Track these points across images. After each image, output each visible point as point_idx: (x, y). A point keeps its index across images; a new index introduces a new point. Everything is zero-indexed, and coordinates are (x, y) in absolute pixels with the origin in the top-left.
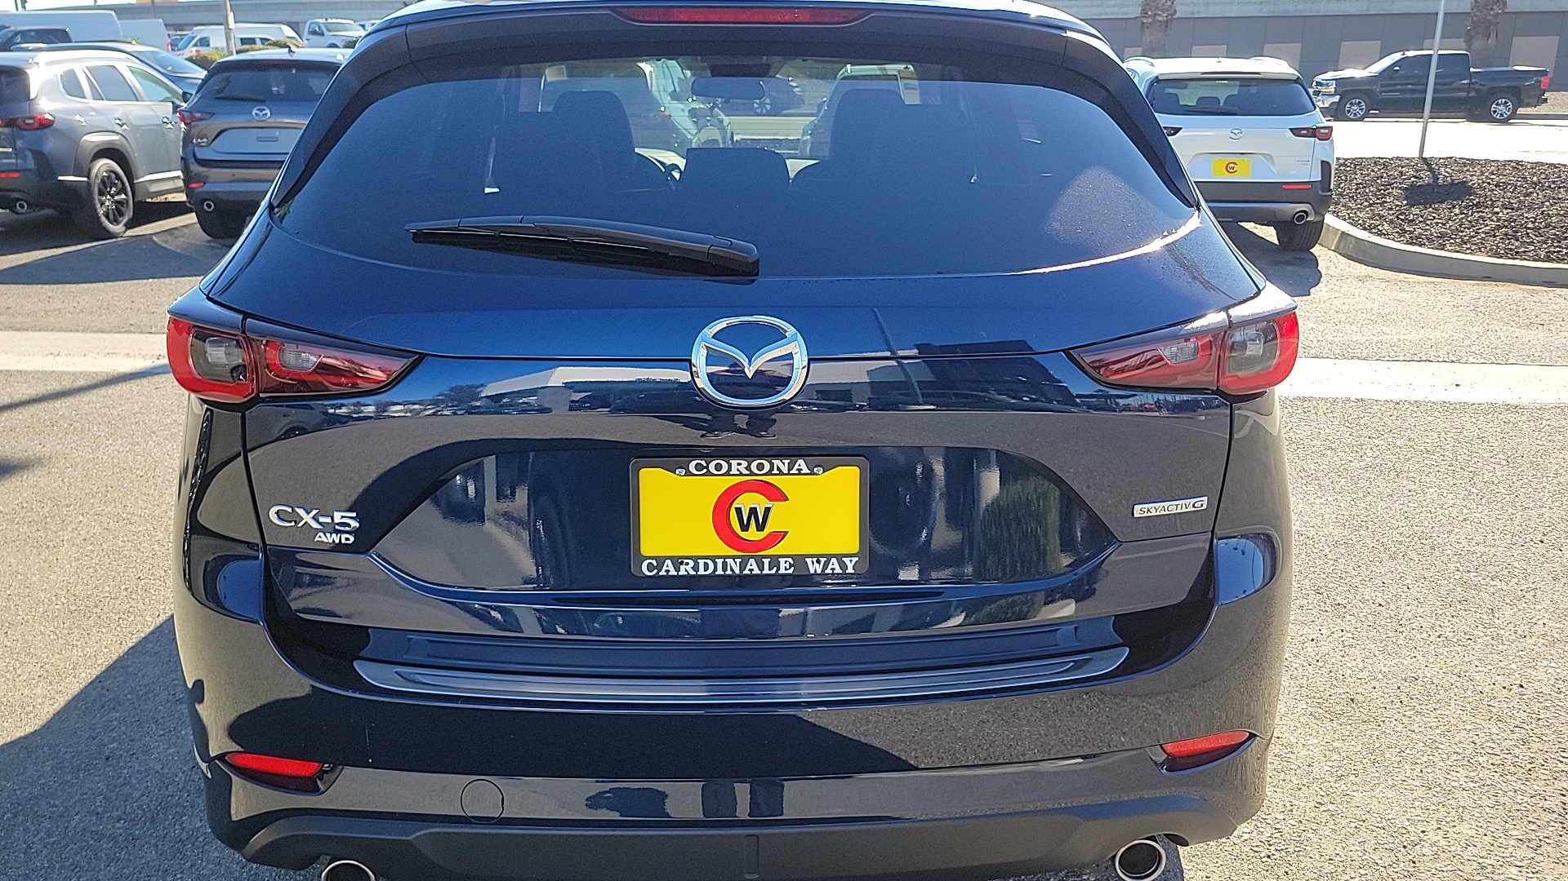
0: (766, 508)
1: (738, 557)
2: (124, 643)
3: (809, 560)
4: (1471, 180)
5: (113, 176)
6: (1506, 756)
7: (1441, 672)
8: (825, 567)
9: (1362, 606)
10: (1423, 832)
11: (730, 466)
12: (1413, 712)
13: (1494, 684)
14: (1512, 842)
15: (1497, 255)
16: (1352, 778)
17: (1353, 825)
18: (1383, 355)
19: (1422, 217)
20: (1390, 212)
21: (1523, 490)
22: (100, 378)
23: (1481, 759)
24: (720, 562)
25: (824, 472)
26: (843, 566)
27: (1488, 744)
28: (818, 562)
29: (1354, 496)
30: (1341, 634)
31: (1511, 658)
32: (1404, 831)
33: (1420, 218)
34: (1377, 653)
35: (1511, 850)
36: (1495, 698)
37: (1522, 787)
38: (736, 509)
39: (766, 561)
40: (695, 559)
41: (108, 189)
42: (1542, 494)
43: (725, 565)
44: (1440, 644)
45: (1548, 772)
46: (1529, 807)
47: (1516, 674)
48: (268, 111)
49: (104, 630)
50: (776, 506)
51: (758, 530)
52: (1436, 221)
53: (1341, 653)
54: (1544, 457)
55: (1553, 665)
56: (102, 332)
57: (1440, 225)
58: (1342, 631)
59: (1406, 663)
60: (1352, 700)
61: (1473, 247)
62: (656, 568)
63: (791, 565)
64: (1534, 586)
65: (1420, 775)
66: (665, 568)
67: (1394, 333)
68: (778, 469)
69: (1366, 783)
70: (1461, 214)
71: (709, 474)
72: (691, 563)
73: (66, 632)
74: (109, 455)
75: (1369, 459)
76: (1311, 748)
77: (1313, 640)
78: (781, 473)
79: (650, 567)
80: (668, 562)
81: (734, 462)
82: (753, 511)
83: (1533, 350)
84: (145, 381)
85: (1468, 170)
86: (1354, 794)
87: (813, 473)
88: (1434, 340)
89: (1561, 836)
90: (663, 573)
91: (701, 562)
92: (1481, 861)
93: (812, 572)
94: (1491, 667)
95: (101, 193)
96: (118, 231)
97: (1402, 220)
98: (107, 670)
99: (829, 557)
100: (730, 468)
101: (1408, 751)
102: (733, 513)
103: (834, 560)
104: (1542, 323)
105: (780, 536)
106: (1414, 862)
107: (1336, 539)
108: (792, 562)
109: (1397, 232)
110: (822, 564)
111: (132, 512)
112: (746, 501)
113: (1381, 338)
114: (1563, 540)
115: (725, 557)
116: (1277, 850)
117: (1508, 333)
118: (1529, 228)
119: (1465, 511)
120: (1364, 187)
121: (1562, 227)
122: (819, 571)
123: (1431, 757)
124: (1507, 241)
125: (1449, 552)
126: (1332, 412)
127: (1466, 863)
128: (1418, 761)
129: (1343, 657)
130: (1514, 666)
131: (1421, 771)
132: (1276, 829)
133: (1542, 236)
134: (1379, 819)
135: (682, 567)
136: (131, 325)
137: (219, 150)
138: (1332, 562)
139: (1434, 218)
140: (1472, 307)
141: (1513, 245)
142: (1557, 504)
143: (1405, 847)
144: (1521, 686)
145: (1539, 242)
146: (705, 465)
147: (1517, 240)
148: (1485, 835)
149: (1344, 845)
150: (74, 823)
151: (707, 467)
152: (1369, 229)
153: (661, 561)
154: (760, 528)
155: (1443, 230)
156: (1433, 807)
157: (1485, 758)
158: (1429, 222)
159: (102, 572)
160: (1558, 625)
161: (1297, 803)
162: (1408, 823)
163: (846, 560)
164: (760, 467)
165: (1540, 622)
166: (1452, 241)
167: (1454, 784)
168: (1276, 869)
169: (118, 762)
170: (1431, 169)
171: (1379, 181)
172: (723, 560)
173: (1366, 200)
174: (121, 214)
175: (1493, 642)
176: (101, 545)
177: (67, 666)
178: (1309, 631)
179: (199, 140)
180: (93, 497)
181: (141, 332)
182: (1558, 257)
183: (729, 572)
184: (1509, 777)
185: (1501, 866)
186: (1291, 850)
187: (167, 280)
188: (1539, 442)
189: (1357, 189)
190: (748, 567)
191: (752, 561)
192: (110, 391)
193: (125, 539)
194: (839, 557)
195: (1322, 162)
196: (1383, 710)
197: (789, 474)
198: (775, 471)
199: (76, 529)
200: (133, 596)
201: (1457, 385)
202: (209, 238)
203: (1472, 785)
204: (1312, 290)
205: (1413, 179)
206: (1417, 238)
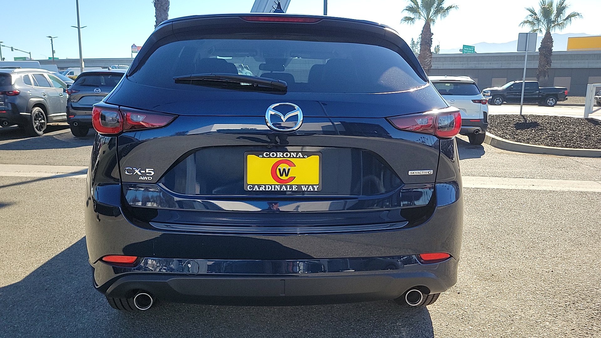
0: (288, 169)
1: (279, 185)
2: (50, 256)
3: (302, 186)
4: (538, 122)
5: (40, 113)
6: (546, 291)
7: (524, 267)
8: (308, 189)
9: (497, 248)
10: (516, 312)
11: (277, 154)
12: (514, 279)
13: (543, 271)
14: (548, 315)
15: (548, 145)
16: (492, 297)
17: (492, 310)
18: (507, 176)
19: (521, 133)
20: (510, 132)
21: (555, 215)
22: (36, 179)
23: (537, 292)
24: (273, 186)
25: (307, 157)
26: (314, 188)
27: (540, 288)
28: (306, 187)
29: (495, 216)
30: (489, 256)
31: (549, 263)
32: (510, 312)
33: (520, 134)
34: (502, 262)
35: (547, 317)
36: (543, 275)
37: (552, 300)
38: (279, 169)
39: (288, 186)
40: (265, 185)
41: (38, 118)
42: (562, 216)
43: (275, 187)
44: (524, 259)
45: (561, 296)
46: (554, 305)
47: (551, 268)
48: (100, 90)
49: (42, 253)
50: (292, 168)
51: (286, 176)
52: (526, 134)
53: (489, 262)
54: (563, 206)
55: (564, 265)
56: (36, 165)
57: (527, 136)
58: (490, 255)
59: (512, 265)
60: (493, 275)
61: (539, 143)
62: (252, 188)
63: (296, 188)
64: (558, 243)
65: (516, 296)
66: (255, 188)
67: (511, 169)
68: (293, 156)
69: (497, 298)
70: (535, 132)
71: (270, 157)
72: (264, 186)
73: (29, 253)
74: (41, 201)
75: (500, 206)
76: (478, 288)
77: (479, 258)
78: (294, 157)
79: (250, 188)
80: (256, 186)
81: (278, 153)
82: (284, 170)
83: (561, 175)
84: (53, 180)
85: (538, 119)
86: (493, 301)
87: (304, 158)
88: (525, 172)
89: (564, 313)
90: (254, 190)
91: (267, 186)
92: (536, 320)
93: (303, 190)
94: (542, 266)
95: (35, 120)
96: (40, 134)
97: (514, 134)
98: (44, 264)
99: (309, 185)
100: (277, 155)
101: (512, 290)
102: (278, 170)
103: (311, 186)
104: (564, 167)
105: (293, 178)
106: (513, 320)
107: (488, 229)
108: (297, 187)
109: (512, 138)
110: (307, 188)
111: (50, 218)
112: (282, 166)
113: (506, 171)
114: (569, 230)
115: (275, 185)
116: (465, 317)
117: (552, 170)
118: (559, 137)
119: (534, 221)
120: (500, 124)
121: (571, 136)
122: (306, 190)
123: (520, 291)
124: (552, 141)
125: (528, 233)
126: (488, 192)
127: (531, 321)
128: (515, 292)
129: (490, 263)
130: (550, 266)
131: (516, 295)
132: (465, 311)
133: (564, 139)
134: (501, 309)
135: (261, 188)
136: (47, 163)
137: (81, 104)
138: (487, 236)
139: (525, 133)
140: (539, 162)
141: (554, 142)
142: (567, 219)
143: (510, 316)
144: (552, 271)
145: (563, 141)
146: (269, 154)
147: (555, 141)
148: (538, 313)
149: (489, 316)
150: (35, 308)
151: (269, 155)
152: (502, 137)
153: (254, 185)
154: (287, 175)
155: (528, 137)
156: (520, 305)
157: (539, 292)
158: (523, 135)
159: (41, 236)
160: (566, 254)
161: (472, 304)
162: (511, 310)
163: (315, 186)
164: (287, 155)
165: (560, 253)
166: (532, 141)
167: (528, 299)
168: (465, 322)
169: (50, 291)
170: (524, 118)
171: (505, 122)
172: (274, 186)
173: (501, 128)
174: (42, 128)
175: (543, 259)
176: (40, 228)
177: (30, 263)
178: (478, 255)
179: (74, 100)
180: (36, 214)
181: (51, 165)
182: (570, 146)
183: (276, 190)
184: (547, 297)
185: (543, 322)
186: (470, 317)
187: (60, 149)
188: (562, 201)
189: (498, 124)
190: (283, 188)
191: (284, 186)
192: (40, 182)
193: (48, 226)
194: (312, 186)
195: (484, 112)
196: (504, 278)
197: (296, 158)
198: (292, 157)
199: (30, 223)
200: (53, 243)
201: (533, 185)
202: (74, 136)
203: (534, 299)
204: (482, 156)
205: (518, 121)
206: (519, 140)
